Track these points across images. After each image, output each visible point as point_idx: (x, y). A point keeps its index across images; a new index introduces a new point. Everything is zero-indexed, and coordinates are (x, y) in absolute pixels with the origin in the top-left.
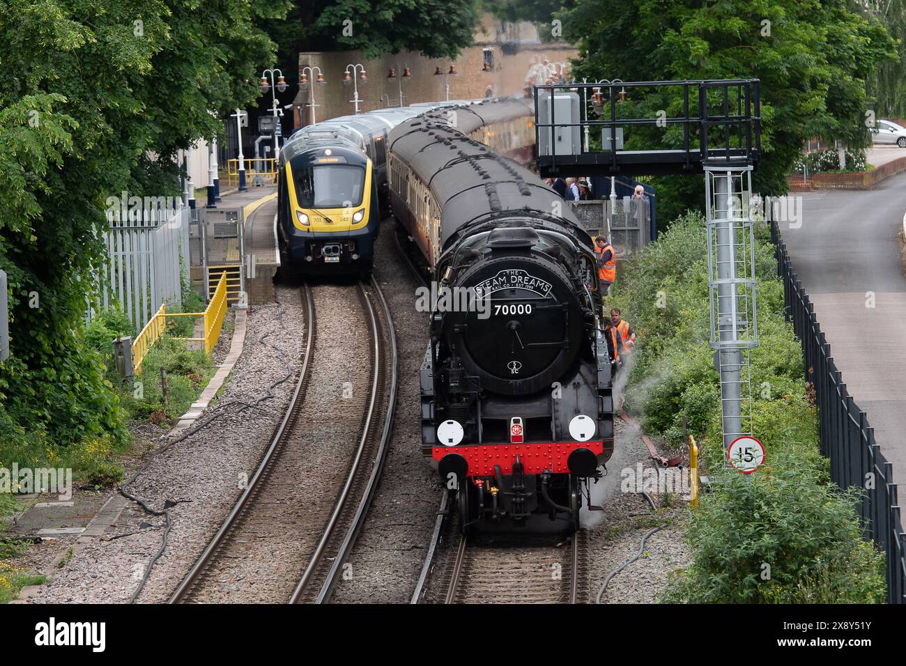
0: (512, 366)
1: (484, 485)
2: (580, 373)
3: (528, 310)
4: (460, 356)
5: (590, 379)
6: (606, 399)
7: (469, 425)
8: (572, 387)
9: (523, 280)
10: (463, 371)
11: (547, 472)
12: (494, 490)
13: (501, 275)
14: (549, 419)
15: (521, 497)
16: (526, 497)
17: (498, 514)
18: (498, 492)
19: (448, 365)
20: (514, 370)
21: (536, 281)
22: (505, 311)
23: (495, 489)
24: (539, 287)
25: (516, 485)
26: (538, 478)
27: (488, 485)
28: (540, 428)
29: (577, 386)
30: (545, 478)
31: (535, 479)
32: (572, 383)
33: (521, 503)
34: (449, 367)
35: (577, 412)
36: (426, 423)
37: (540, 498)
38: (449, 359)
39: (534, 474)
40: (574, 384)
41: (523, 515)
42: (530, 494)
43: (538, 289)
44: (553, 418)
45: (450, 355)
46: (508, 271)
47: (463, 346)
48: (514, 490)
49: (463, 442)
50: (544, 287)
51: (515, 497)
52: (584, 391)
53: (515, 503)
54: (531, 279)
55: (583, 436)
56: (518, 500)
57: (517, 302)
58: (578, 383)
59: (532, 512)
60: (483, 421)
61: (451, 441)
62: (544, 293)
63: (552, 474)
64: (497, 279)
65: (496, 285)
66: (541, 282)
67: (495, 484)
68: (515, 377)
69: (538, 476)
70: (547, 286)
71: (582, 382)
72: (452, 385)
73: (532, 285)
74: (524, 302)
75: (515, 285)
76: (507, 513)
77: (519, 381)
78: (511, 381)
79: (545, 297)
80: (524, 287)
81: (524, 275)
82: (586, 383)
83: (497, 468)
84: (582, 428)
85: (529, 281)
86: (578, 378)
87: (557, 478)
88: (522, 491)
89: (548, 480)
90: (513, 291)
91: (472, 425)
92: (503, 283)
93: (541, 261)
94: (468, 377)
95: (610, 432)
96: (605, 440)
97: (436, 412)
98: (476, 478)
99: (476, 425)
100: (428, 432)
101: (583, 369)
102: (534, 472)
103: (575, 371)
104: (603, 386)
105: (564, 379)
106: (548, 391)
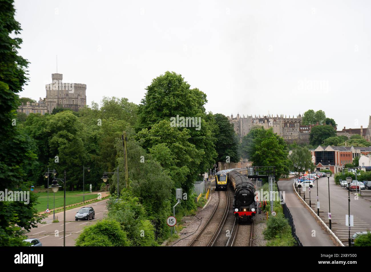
4: (238, 200)
7: (239, 209)
10: (238, 202)
12: (242, 217)
14: (249, 209)
17: (242, 220)
20: (245, 202)
28: (248, 210)
29: (252, 204)
30: (249, 216)
31: (247, 216)
34: (236, 202)
35: (252, 208)
36: (233, 209)
37: (248, 218)
41: (246, 221)
46: (244, 190)
49: (238, 211)
56: (245, 219)
60: (241, 209)
70: (249, 192)
72: (237, 204)
73: (247, 192)
74: (246, 194)
78: (244, 204)
81: (246, 190)
84: (253, 210)
86: (253, 204)
88: (245, 217)
90: (245, 192)
93: (248, 189)
96: (256, 211)
97: (235, 207)
98: (240, 216)
100: (234, 210)
103: (252, 203)
104: (256, 205)
105: (251, 204)
106: (249, 205)
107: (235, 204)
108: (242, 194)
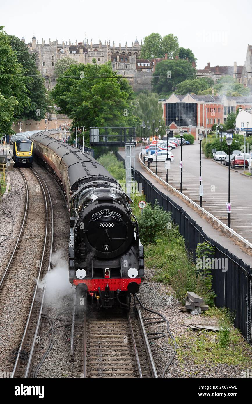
0: (105, 247)
1: (94, 295)
2: (131, 250)
3: (113, 226)
4: (85, 243)
5: (135, 252)
6: (142, 260)
7: (88, 270)
8: (128, 255)
9: (111, 214)
10: (86, 249)
11: (119, 290)
13: (102, 212)
15: (108, 300)
16: (110, 300)
17: (99, 307)
18: (99, 298)
19: (81, 246)
20: (106, 249)
21: (116, 214)
22: (104, 226)
23: (98, 297)
24: (117, 216)
25: (106, 295)
26: (115, 292)
27: (95, 295)
28: (117, 272)
29: (130, 255)
30: (118, 293)
31: (114, 293)
32: (128, 253)
33: (108, 302)
34: (81, 247)
35: (130, 266)
36: (71, 269)
38: (81, 244)
39: (113, 291)
40: (129, 254)
41: (109, 307)
42: (112, 299)
43: (117, 217)
44: (121, 268)
45: (82, 243)
46: (105, 210)
47: (87, 239)
48: (105, 297)
49: (86, 277)
50: (119, 217)
51: (106, 300)
52: (133, 257)
53: (106, 302)
54: (114, 213)
55: (133, 276)
56: (107, 301)
57: (108, 223)
58: (131, 254)
59: (112, 306)
60: (94, 268)
61: (81, 277)
62: (119, 219)
63: (120, 291)
64: (101, 213)
65: (100, 215)
66: (118, 215)
67: (98, 294)
68: (106, 251)
69: (115, 291)
70: (120, 216)
71: (132, 253)
72: (82, 254)
73: (114, 216)
74: (111, 223)
75: (107, 215)
76: (103, 306)
77: (108, 253)
78: (105, 253)
79: (119, 221)
80: (111, 216)
81: (111, 212)
82: (134, 254)
83: (99, 289)
84: (133, 273)
85: (113, 214)
86: (130, 252)
87: (122, 292)
88: (109, 297)
89: (119, 294)
90: (107, 218)
91: (89, 270)
92: (103, 214)
93: (117, 205)
94: (88, 251)
95: (143, 273)
96: (141, 277)
97: (75, 265)
98: (91, 292)
99: (91, 270)
100: (72, 272)
101: (132, 248)
102: (113, 290)
103: (129, 248)
104: (141, 255)
105: (125, 252)
106: (119, 257)
107: (76, 253)
108: (97, 224)
